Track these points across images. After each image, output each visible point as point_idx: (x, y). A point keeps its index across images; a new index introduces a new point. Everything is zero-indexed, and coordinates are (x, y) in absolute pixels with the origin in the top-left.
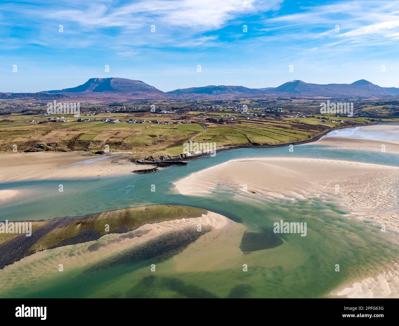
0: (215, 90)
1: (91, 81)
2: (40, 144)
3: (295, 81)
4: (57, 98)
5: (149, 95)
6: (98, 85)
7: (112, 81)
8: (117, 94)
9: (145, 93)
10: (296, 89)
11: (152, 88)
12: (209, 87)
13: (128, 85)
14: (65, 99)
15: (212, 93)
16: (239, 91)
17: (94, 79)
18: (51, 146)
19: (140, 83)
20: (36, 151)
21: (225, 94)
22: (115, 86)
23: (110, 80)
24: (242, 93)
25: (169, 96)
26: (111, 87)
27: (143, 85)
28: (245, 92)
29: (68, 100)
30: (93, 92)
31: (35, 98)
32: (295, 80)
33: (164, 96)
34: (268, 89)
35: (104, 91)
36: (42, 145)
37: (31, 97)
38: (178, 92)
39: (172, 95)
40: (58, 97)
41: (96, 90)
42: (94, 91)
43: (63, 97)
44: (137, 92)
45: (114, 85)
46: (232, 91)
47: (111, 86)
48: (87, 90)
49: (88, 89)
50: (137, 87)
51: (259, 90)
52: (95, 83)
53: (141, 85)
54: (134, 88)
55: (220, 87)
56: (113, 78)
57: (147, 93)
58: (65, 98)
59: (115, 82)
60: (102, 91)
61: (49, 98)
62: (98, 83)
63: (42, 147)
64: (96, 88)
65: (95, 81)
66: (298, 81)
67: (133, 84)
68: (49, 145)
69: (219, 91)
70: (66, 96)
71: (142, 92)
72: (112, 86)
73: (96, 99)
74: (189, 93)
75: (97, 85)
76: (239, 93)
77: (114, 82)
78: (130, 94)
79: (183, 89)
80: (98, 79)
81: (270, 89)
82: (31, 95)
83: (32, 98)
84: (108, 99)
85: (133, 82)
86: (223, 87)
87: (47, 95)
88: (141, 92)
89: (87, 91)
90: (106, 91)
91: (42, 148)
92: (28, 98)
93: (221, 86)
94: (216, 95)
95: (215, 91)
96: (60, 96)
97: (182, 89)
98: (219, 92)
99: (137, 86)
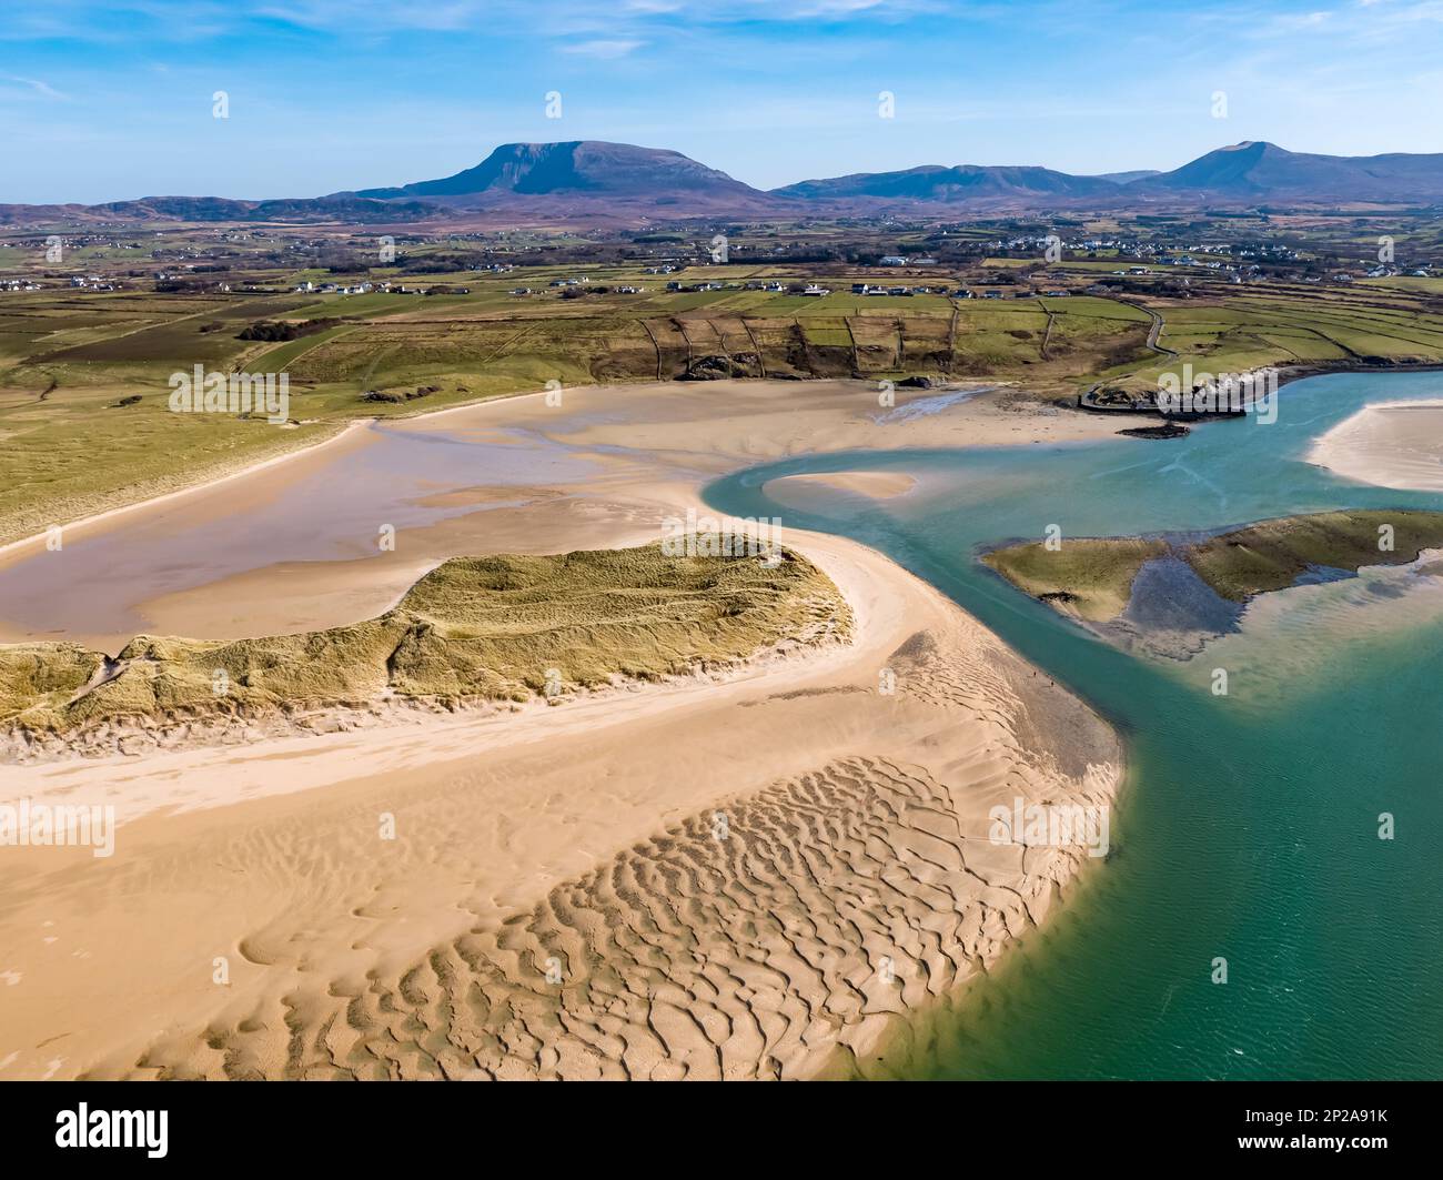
0: (941, 183)
1: (505, 154)
2: (717, 358)
3: (1246, 147)
4: (413, 216)
5: (717, 203)
6: (529, 169)
7: (578, 154)
8: (600, 201)
9: (699, 196)
10: (1250, 176)
11: (722, 176)
12: (922, 172)
13: (636, 167)
14: (436, 219)
15: (931, 195)
16: (1031, 187)
17: (515, 146)
18: (744, 362)
19: (676, 158)
20: (707, 377)
21: (983, 196)
22: (592, 171)
23: (571, 152)
24: (1045, 193)
25: (785, 205)
26: (577, 173)
27: (689, 166)
28: (1053, 190)
29: (450, 222)
30: (515, 194)
31: (338, 219)
32: (1244, 143)
33: (769, 206)
34: (1139, 177)
35: (555, 191)
36: (723, 361)
37: (325, 213)
38: (808, 191)
39: (793, 202)
40: (414, 213)
41: (524, 188)
42: (517, 189)
43: (429, 214)
44: (671, 194)
45: (585, 168)
46: (1005, 184)
47: (575, 171)
48: (491, 185)
49: (495, 185)
50: (670, 173)
51: (1108, 183)
52: (516, 160)
53: (683, 168)
54: (657, 177)
55: (962, 171)
56: (580, 143)
57: (708, 195)
58: (438, 215)
59: (590, 155)
60: (545, 190)
61: (385, 218)
62: (529, 161)
63: (722, 367)
64: (523, 179)
65: (519, 153)
66: (1261, 146)
67: (655, 162)
68: (740, 361)
69: (956, 187)
70: (442, 211)
71: (687, 192)
72: (581, 172)
73: (546, 217)
74: (848, 193)
75: (526, 169)
76: (1031, 192)
77: (584, 156)
78: (646, 199)
79: (824, 181)
80: (526, 147)
81: (1150, 175)
82: (325, 208)
83: (329, 216)
84: (587, 219)
85: (653, 157)
86: (972, 173)
87: (378, 208)
88: (683, 194)
89: (494, 191)
90: (560, 190)
91: (722, 369)
92: (314, 216)
93: (966, 166)
94: (948, 201)
95: (944, 188)
96: (421, 209)
97: (820, 179)
98: (959, 192)
99: (667, 170)
